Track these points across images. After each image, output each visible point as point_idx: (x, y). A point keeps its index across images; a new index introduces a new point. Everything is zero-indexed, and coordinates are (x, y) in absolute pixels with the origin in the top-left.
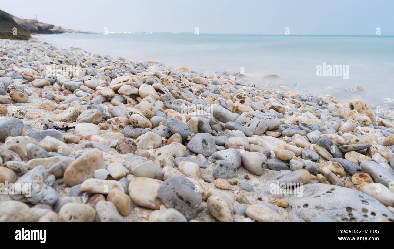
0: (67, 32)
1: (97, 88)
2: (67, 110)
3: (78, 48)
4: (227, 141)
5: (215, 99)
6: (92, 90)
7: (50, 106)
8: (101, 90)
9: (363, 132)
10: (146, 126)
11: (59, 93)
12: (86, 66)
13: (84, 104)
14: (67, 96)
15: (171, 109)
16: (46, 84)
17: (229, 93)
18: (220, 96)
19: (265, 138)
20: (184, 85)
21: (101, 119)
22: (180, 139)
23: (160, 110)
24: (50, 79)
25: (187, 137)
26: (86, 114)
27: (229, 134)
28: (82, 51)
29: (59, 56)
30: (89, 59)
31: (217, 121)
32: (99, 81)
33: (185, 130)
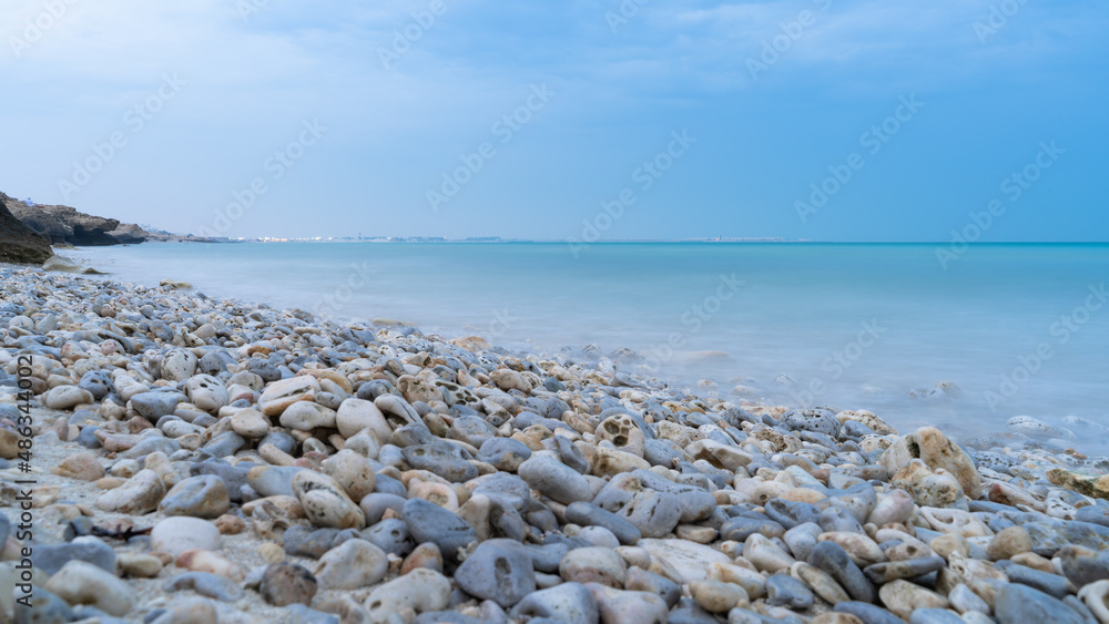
0: (156, 238)
1: (223, 410)
2: (134, 477)
3: (181, 285)
4: (564, 560)
5: (546, 435)
6: (208, 415)
7: (88, 466)
8: (232, 415)
9: (936, 523)
10: (347, 523)
11: (117, 425)
12: (200, 341)
13: (183, 459)
14: (137, 433)
15: (422, 467)
16: (82, 399)
17: (590, 413)
18: (561, 426)
19: (672, 547)
20: (465, 395)
21: (226, 502)
22: (436, 559)
23: (390, 474)
24: (93, 384)
25: (457, 553)
26: (186, 488)
27: (573, 539)
28: (193, 293)
29: (125, 312)
30: (208, 322)
31: (544, 502)
32: (229, 389)
33: (451, 532)
